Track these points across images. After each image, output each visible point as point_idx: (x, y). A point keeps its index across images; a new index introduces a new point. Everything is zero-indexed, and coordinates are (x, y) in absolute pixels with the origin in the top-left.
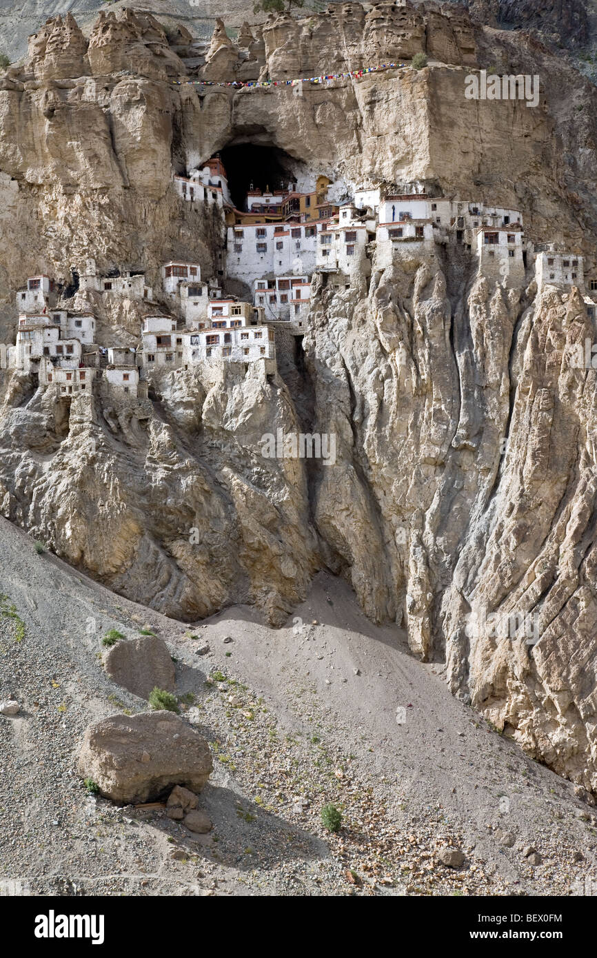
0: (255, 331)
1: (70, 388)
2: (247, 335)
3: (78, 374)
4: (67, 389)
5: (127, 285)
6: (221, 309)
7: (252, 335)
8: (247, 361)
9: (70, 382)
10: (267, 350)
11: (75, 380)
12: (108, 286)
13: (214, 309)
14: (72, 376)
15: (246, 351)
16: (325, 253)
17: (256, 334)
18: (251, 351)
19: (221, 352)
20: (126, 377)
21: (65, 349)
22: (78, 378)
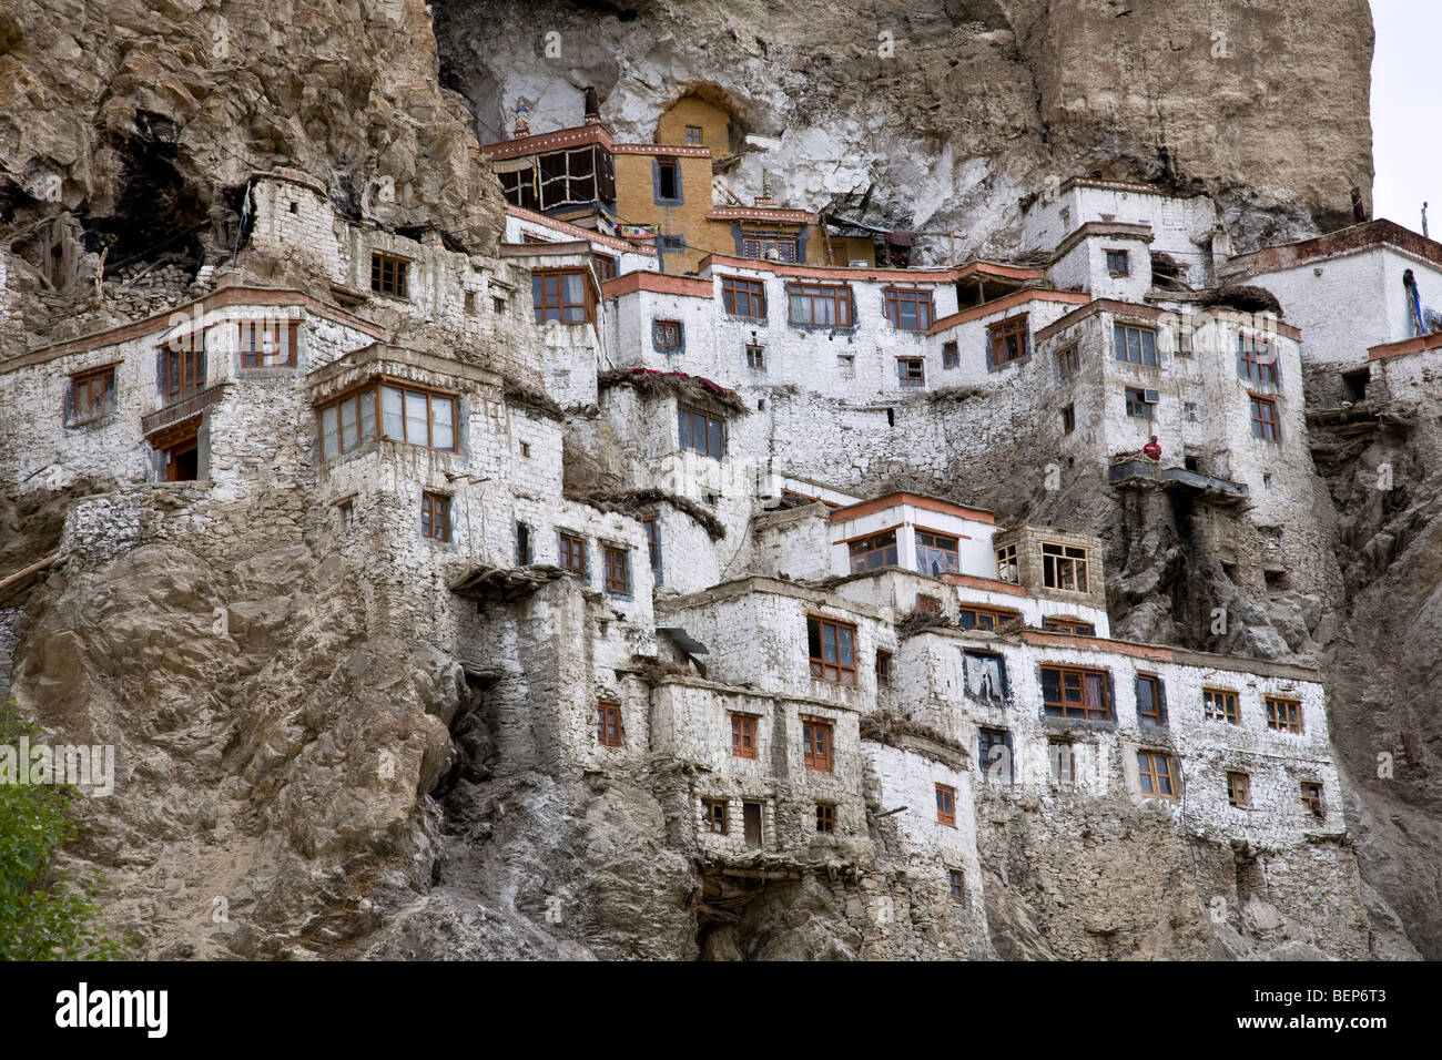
0: (1264, 686)
1: (752, 809)
2: (1224, 701)
3: (795, 730)
4: (736, 814)
5: (485, 299)
6: (949, 542)
7: (1251, 707)
8: (1248, 837)
9: (754, 774)
10: (1332, 795)
11: (780, 766)
12: (390, 276)
13: (926, 536)
14: (765, 730)
15: (1237, 780)
16: (1139, 403)
17: (1270, 703)
18: (1261, 791)
19: (1131, 762)
20: (945, 796)
21: (597, 564)
22: (795, 757)
